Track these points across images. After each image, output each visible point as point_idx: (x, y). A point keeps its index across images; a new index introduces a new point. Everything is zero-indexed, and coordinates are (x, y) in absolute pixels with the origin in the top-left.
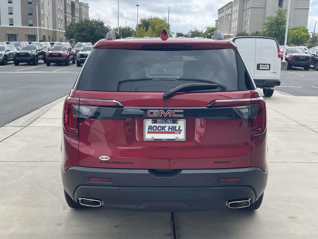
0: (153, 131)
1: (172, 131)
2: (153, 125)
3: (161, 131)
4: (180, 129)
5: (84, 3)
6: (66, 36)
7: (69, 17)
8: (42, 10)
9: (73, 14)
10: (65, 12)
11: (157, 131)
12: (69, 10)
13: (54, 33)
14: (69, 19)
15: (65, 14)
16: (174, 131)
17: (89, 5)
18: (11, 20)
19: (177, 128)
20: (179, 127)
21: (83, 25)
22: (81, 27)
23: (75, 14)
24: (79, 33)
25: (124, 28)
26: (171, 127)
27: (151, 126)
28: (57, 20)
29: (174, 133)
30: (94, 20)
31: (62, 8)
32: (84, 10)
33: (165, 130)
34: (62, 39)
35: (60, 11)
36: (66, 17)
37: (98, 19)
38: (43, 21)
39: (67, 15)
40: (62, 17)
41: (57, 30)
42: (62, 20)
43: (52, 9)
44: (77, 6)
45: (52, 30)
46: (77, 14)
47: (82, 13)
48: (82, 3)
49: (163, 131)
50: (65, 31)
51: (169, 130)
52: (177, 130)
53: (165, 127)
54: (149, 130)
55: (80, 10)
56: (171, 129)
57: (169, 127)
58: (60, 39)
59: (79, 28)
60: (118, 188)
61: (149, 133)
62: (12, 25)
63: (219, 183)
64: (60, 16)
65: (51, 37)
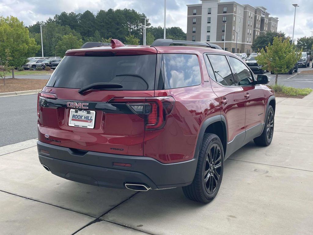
0: (75, 118)
1: (86, 120)
2: (75, 114)
3: (79, 119)
4: (92, 119)
5: (273, 17)
6: (252, 47)
7: (258, 31)
8: (234, 27)
9: (262, 28)
10: (255, 27)
11: (77, 119)
12: (258, 25)
13: (243, 45)
14: (257, 33)
15: (254, 28)
16: (87, 120)
17: (278, 19)
18: (209, 37)
19: (90, 118)
20: (91, 117)
21: (264, 37)
22: (263, 39)
23: (263, 28)
24: (260, 45)
25: (309, 37)
26: (86, 117)
27: (74, 115)
28: (246, 34)
29: (87, 121)
30: (275, 33)
31: (252, 24)
32: (273, 23)
33: (82, 119)
34: (249, 50)
35: (250, 26)
36: (254, 31)
37: (280, 31)
38: (233, 36)
39: (256, 29)
40: (251, 32)
41: (245, 43)
42: (251, 34)
43: (242, 25)
44: (266, 21)
45: (241, 43)
46: (266, 28)
47: (271, 26)
48: (272, 17)
49: (81, 119)
50: (251, 44)
51: (84, 119)
52: (89, 119)
53: (83, 116)
54: (72, 118)
55: (269, 24)
56: (86, 118)
57: (85, 116)
58: (248, 50)
59: (260, 40)
60: (52, 159)
61: (73, 120)
62: (209, 41)
63: (114, 166)
64: (250, 31)
65: (239, 49)
